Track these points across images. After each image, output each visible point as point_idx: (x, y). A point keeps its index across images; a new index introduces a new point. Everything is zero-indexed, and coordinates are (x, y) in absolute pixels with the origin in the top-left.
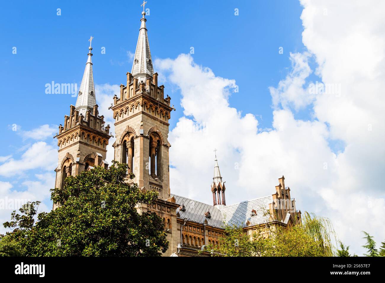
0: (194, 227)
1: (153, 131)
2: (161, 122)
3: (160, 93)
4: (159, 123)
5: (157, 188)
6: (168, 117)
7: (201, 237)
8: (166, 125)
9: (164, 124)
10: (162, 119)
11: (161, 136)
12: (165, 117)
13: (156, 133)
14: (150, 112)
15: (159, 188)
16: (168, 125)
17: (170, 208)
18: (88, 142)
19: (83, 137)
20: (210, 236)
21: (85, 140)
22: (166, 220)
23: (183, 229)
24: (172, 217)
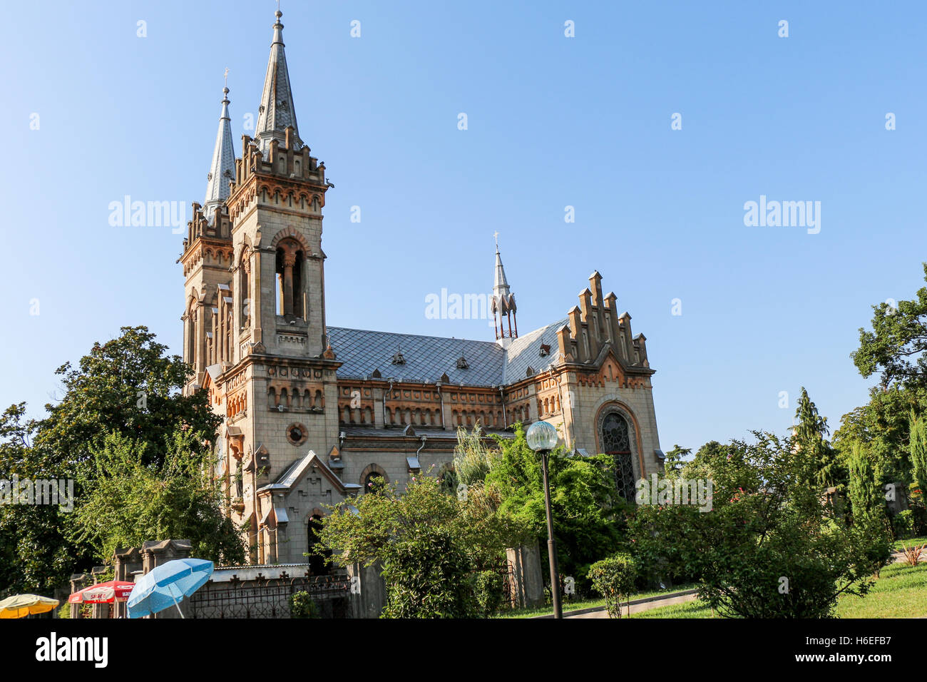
0: (414, 391)
1: (284, 236)
2: (303, 216)
3: (301, 162)
4: (298, 219)
5: (294, 337)
6: (320, 203)
7: (433, 407)
8: (315, 219)
9: (311, 218)
10: (306, 210)
11: (303, 243)
12: (313, 204)
13: (291, 237)
14: (277, 203)
15: (300, 338)
16: (320, 218)
17: (321, 370)
18: (220, 263)
19: (211, 257)
20: (455, 403)
21: (215, 261)
22: (313, 394)
23: (388, 398)
24: (326, 386)
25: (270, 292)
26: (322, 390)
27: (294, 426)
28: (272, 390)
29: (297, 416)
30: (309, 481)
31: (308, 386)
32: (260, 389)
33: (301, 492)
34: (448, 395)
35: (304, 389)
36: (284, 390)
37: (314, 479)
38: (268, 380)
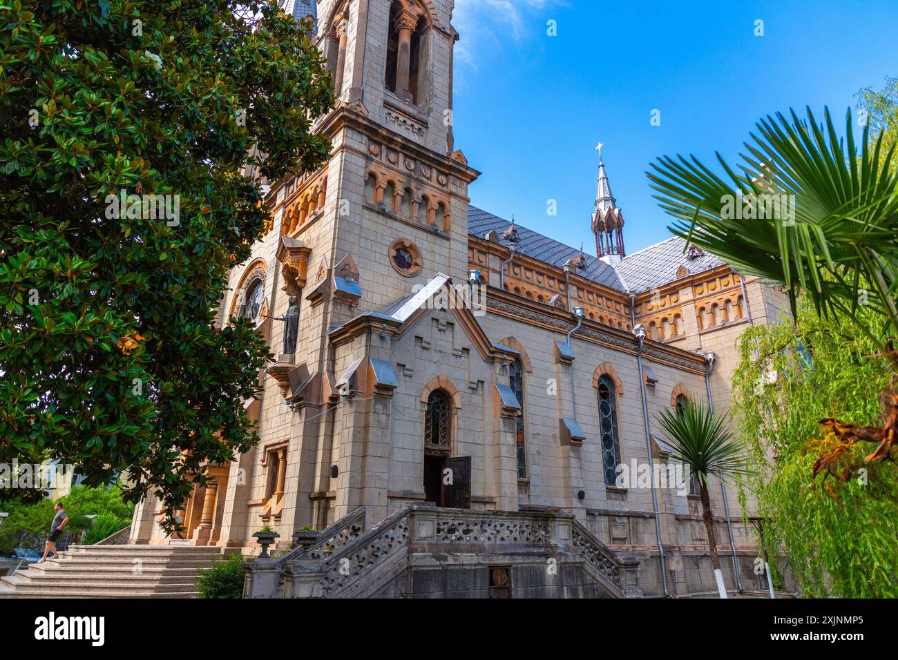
0: (537, 273)
5: (409, 122)
11: (429, 7)
15: (417, 126)
17: (446, 175)
20: (581, 302)
22: (434, 203)
23: (506, 273)
24: (453, 200)
26: (447, 204)
27: (402, 243)
28: (372, 176)
29: (408, 229)
30: (434, 322)
31: (428, 191)
32: (354, 168)
33: (419, 339)
34: (574, 288)
35: (420, 193)
36: (391, 184)
37: (443, 321)
38: (368, 158)
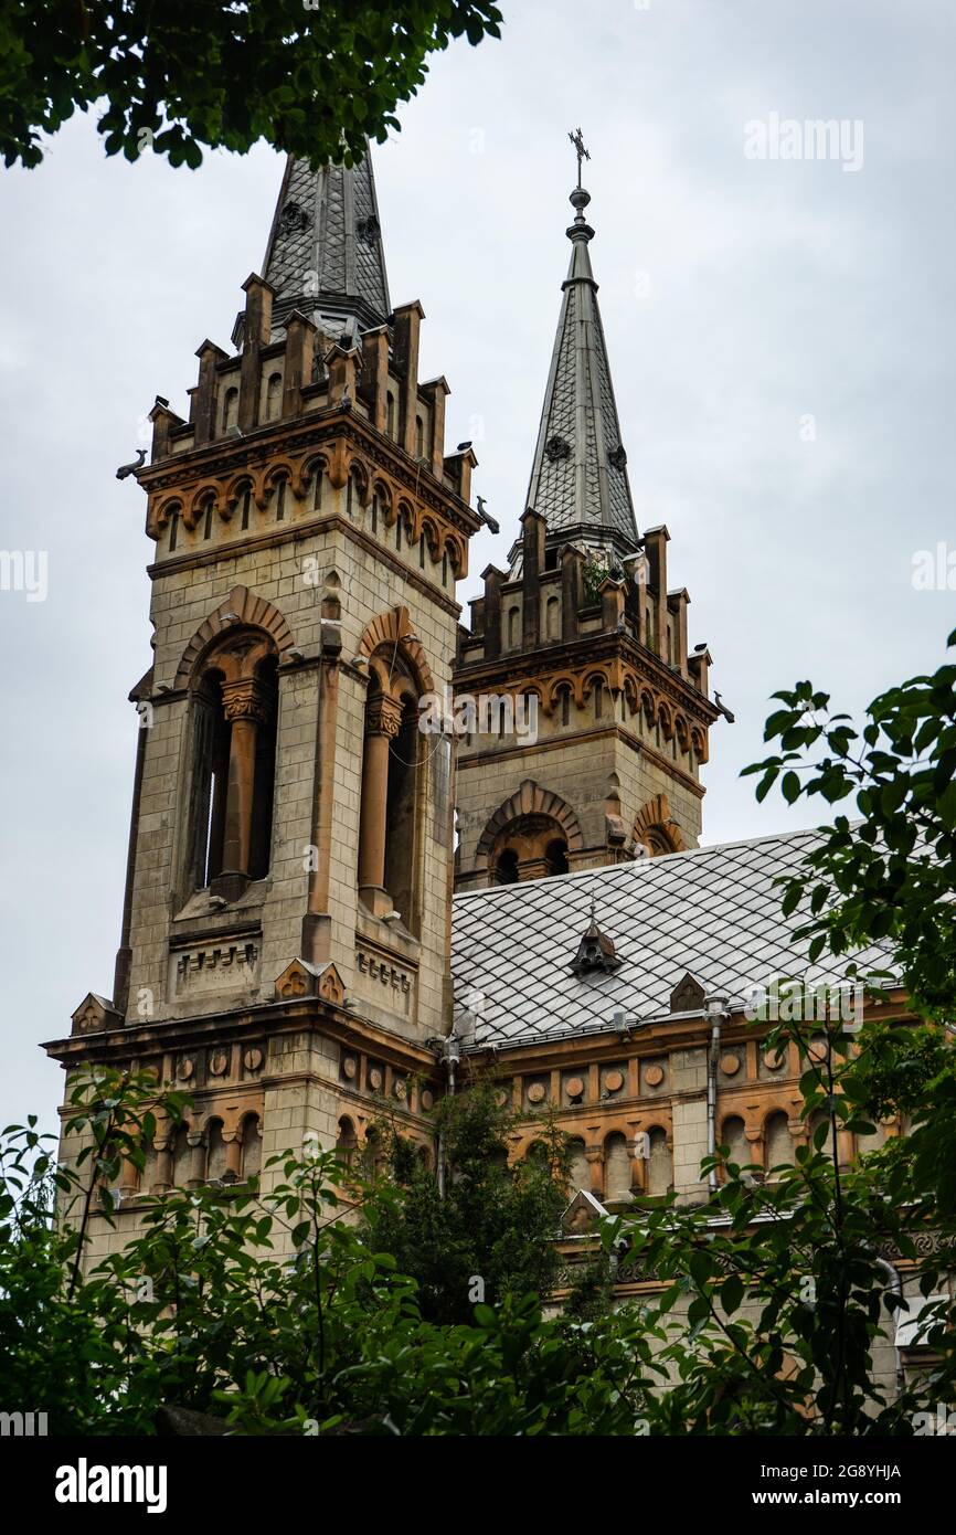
2: (278, 542)
4: (260, 557)
8: (314, 534)
10: (289, 518)
13: (235, 628)
14: (207, 535)
17: (262, 1041)
22: (228, 1127)
24: (270, 1095)
25: (164, 823)
26: (261, 1109)
31: (219, 1107)
35: (204, 1119)
